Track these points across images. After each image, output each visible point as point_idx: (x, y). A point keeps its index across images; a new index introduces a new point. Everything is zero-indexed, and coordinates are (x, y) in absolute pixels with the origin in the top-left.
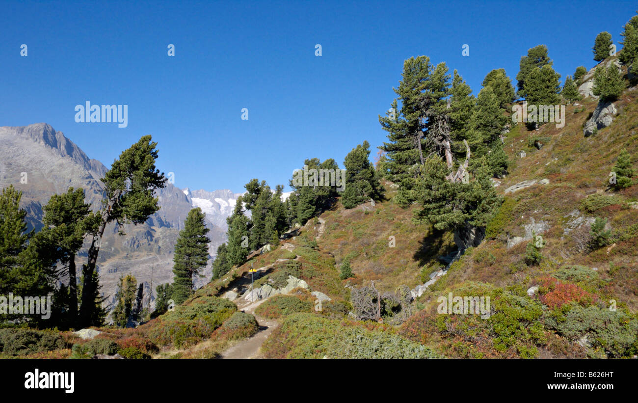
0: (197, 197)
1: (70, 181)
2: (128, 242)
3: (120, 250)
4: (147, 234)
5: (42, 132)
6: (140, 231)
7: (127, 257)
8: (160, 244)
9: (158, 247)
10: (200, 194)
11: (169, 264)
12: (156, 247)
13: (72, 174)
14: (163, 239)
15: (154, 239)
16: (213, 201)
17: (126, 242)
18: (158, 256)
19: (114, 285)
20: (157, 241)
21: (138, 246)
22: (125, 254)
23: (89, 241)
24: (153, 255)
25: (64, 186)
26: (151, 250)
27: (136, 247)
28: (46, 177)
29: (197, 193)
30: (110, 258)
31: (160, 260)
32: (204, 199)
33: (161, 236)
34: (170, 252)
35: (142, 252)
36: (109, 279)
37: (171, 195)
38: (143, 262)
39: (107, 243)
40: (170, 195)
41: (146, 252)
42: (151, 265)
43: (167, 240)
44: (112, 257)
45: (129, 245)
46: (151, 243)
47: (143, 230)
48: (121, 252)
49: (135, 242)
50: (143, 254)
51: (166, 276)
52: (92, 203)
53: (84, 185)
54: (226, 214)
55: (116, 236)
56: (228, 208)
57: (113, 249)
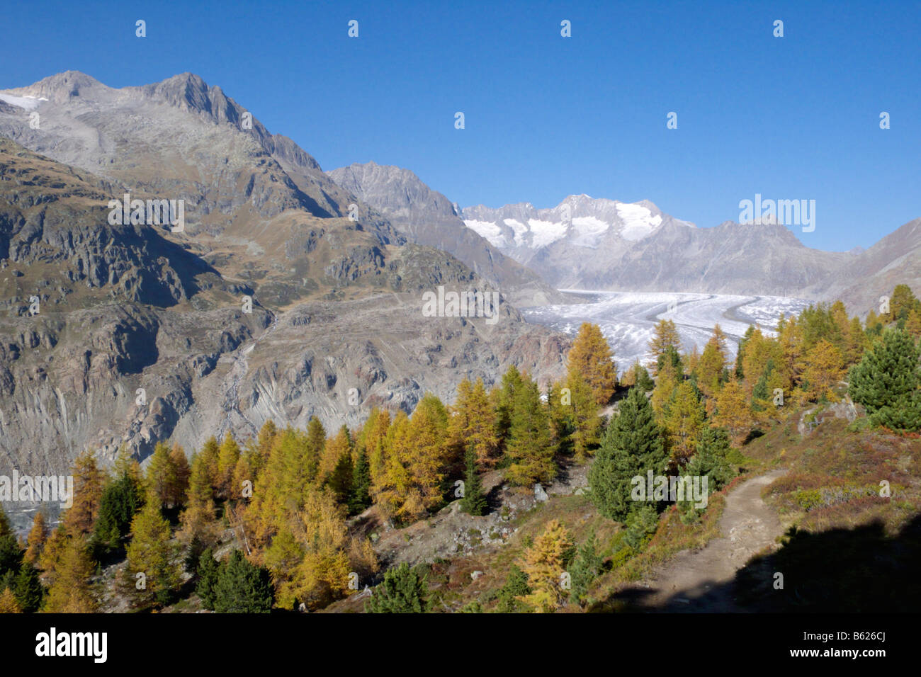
0: (472, 219)
1: (227, 161)
2: (335, 268)
3: (319, 283)
4: (373, 253)
5: (183, 88)
6: (360, 246)
7: (332, 297)
8: (401, 273)
9: (396, 277)
10: (478, 214)
11: (418, 310)
12: (392, 277)
13: (231, 148)
14: (406, 262)
15: (387, 261)
16: (501, 224)
17: (330, 267)
18: (396, 294)
19: (301, 347)
20: (393, 267)
21: (355, 276)
22: (329, 290)
23: (258, 267)
24: (386, 291)
25: (216, 171)
26: (382, 283)
27: (351, 278)
28: (184, 158)
29: (472, 212)
30: (298, 298)
31: (401, 303)
32: (485, 221)
33: (403, 259)
34: (421, 287)
35: (364, 286)
36: (292, 336)
37: (425, 205)
38: (366, 306)
39: (293, 270)
40: (423, 205)
41: (372, 287)
42: (382, 311)
43: (415, 265)
44: (302, 297)
45: (338, 274)
46: (383, 270)
47: (367, 244)
48: (321, 286)
49: (348, 268)
50: (367, 290)
51: (412, 333)
52: (267, 198)
53: (253, 167)
54: (524, 247)
55: (311, 257)
56: (528, 235)
57: (305, 281)
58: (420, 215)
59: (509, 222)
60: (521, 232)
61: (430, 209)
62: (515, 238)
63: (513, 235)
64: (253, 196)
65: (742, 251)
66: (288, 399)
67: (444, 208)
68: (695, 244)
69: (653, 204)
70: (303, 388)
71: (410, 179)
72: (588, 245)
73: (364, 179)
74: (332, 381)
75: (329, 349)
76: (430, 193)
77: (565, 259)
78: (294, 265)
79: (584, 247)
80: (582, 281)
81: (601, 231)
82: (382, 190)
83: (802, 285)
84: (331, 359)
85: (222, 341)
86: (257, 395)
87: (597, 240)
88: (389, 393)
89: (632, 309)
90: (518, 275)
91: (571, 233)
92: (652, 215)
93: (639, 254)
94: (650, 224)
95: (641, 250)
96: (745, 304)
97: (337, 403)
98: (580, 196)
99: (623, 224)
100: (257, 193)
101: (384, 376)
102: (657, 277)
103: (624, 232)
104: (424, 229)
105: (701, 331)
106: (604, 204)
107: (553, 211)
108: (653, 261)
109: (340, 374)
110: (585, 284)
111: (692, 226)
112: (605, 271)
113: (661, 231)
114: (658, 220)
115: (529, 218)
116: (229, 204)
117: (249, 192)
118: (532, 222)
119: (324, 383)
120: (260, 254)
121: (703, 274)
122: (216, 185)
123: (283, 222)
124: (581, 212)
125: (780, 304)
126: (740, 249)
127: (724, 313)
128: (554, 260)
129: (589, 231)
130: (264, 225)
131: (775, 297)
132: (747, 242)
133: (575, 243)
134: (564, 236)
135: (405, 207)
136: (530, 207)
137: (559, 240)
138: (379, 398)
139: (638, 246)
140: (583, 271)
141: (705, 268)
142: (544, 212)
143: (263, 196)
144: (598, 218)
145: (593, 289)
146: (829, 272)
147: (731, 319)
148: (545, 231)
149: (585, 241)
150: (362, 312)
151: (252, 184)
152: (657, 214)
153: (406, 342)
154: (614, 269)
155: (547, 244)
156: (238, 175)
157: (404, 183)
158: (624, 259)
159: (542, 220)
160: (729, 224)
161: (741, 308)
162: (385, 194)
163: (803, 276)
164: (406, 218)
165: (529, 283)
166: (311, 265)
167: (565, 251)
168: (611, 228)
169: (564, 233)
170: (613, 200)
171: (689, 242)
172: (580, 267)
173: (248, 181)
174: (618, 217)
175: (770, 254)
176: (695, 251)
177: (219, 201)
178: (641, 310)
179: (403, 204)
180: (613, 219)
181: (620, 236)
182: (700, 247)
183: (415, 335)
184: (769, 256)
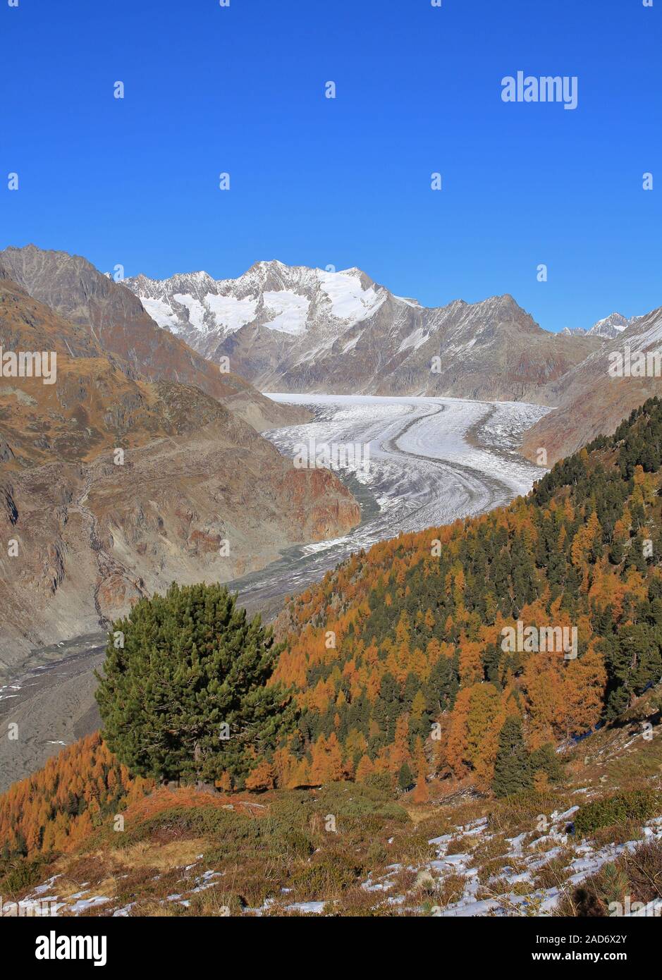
2: (113, 416)
3: (102, 431)
7: (119, 444)
9: (165, 421)
10: (139, 287)
11: (194, 451)
12: (162, 421)
16: (170, 301)
17: (109, 415)
18: (171, 438)
22: (113, 438)
23: (40, 419)
24: (163, 436)
26: (156, 428)
30: (90, 447)
31: (178, 446)
35: (142, 432)
37: (107, 302)
38: (151, 452)
39: (74, 420)
41: (149, 432)
44: (93, 447)
45: (116, 422)
46: (151, 414)
48: (105, 435)
49: (124, 415)
50: (145, 436)
51: (202, 475)
56: (208, 317)
57: (89, 430)
58: (102, 314)
59: (178, 298)
60: (198, 312)
61: (114, 306)
62: (192, 321)
63: (189, 316)
65: (473, 341)
66: (134, 539)
67: (130, 304)
69: (364, 273)
70: (143, 529)
71: (85, 268)
72: (286, 330)
74: (160, 522)
76: (111, 287)
77: (259, 348)
78: (73, 415)
79: (281, 334)
80: (285, 378)
82: (51, 284)
83: (542, 381)
91: (262, 315)
92: (364, 288)
93: (352, 343)
95: (354, 336)
97: (169, 539)
98: (270, 263)
99: (328, 301)
102: (376, 371)
104: (110, 332)
106: (304, 275)
107: (237, 282)
108: (370, 350)
109: (164, 516)
110: (289, 382)
111: (413, 305)
112: (312, 363)
113: (378, 313)
114: (371, 295)
115: (206, 294)
118: (209, 298)
119: (156, 524)
120: (33, 404)
124: (273, 285)
126: (472, 338)
128: (246, 350)
132: (480, 330)
133: (270, 326)
134: (253, 318)
135: (83, 305)
136: (206, 277)
137: (248, 325)
139: (350, 334)
140: (284, 364)
142: (224, 283)
144: (296, 292)
150: (151, 458)
152: (369, 286)
153: (201, 485)
154: (323, 361)
155: (235, 329)
157: (77, 274)
158: (334, 349)
159: (224, 295)
160: (460, 305)
162: (57, 289)
163: (543, 369)
164: (86, 318)
165: (240, 394)
166: (89, 414)
167: (259, 338)
168: (313, 307)
169: (254, 314)
170: (314, 268)
171: (412, 327)
172: (279, 358)
174: (322, 291)
176: (419, 339)
179: (80, 301)
180: (315, 293)
181: (325, 317)
182: (425, 334)
183: (204, 477)
184: (505, 346)
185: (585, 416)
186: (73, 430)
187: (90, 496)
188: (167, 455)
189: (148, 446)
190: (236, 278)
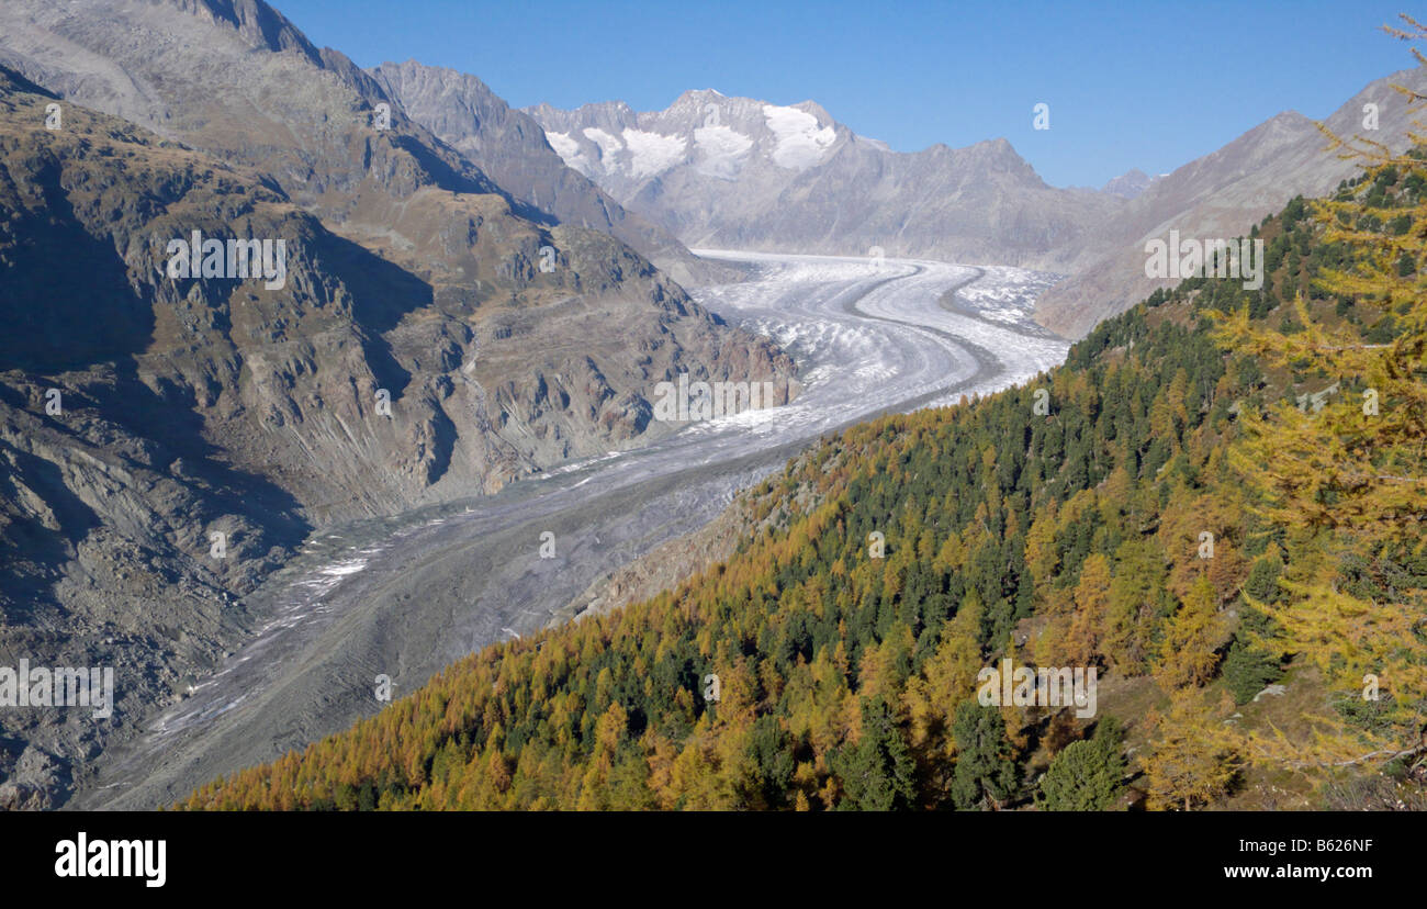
1: (326, 118)
2: (509, 266)
3: (494, 285)
4: (540, 245)
6: (527, 238)
7: (514, 302)
8: (576, 268)
9: (573, 275)
11: (609, 314)
12: (568, 275)
13: (325, 98)
14: (578, 254)
15: (559, 255)
17: (504, 265)
18: (580, 296)
20: (566, 261)
21: (531, 276)
22: (509, 295)
24: (569, 293)
25: (315, 133)
26: (560, 283)
27: (526, 277)
28: (260, 110)
30: (478, 305)
31: (589, 307)
32: (552, 130)
34: (604, 287)
35: (545, 289)
36: (504, 352)
37: (503, 132)
38: (555, 312)
39: (460, 270)
40: (500, 133)
41: (552, 289)
43: (590, 258)
45: (512, 274)
46: (557, 266)
47: (531, 233)
48: (498, 290)
49: (522, 266)
50: (547, 292)
51: (617, 343)
52: (393, 172)
53: (362, 127)
54: (619, 174)
55: (475, 251)
56: (624, 155)
57: (479, 283)
58: (498, 147)
59: (591, 133)
60: (612, 150)
61: (511, 138)
62: (604, 160)
63: (601, 156)
64: (374, 168)
65: (959, 193)
66: (532, 419)
67: (533, 136)
68: (889, 178)
69: (821, 108)
70: (542, 406)
71: (477, 90)
72: (721, 175)
73: (403, 88)
74: (566, 400)
75: (553, 366)
76: (508, 114)
77: (688, 197)
78: (459, 264)
79: (715, 179)
80: (718, 235)
81: (740, 151)
82: (435, 108)
83: (1043, 248)
84: (559, 377)
85: (444, 361)
86: (505, 416)
87: (735, 166)
88: (623, 410)
89: (818, 293)
90: (645, 238)
91: (693, 155)
92: (820, 127)
93: (803, 193)
94: (818, 141)
95: (806, 185)
96: (965, 284)
97: (576, 421)
98: (704, 93)
99: (775, 140)
100: (379, 165)
101: (613, 393)
102: (833, 230)
103: (778, 155)
104: (505, 169)
105: (918, 331)
106: (743, 107)
107: (663, 116)
108: (826, 204)
109: (570, 391)
110: (723, 239)
111: (882, 149)
112: (753, 219)
113: (837, 158)
114: (829, 135)
115: (624, 127)
116: (345, 179)
117: (367, 164)
118: (628, 134)
119: (560, 400)
120: (410, 248)
121: (901, 225)
122: (322, 152)
123: (423, 204)
125: (1012, 284)
126: (955, 190)
127: (940, 299)
128: (671, 200)
129: (723, 150)
130: (399, 208)
131: (1004, 268)
132: (966, 180)
133: (700, 170)
134: (682, 158)
135: (474, 134)
136: (623, 108)
137: (676, 166)
138: (615, 415)
139: (802, 180)
140: (717, 217)
141: (904, 217)
142: (647, 117)
143: (388, 170)
144: (735, 129)
145: (737, 247)
146: (1081, 228)
147: (949, 310)
148: (652, 149)
149: (717, 168)
150: (555, 320)
151: (369, 154)
152: (827, 125)
153: (616, 355)
154: (767, 216)
155: (655, 171)
156: (348, 139)
157: (468, 96)
158: (781, 200)
159: (645, 131)
160: (940, 149)
161: (961, 291)
162: (441, 114)
163: (1044, 233)
164: (477, 152)
165: (664, 250)
166: (480, 263)
167: (688, 184)
168: (756, 148)
169: (681, 154)
170: (759, 99)
171: (880, 175)
172: (711, 211)
173: (364, 149)
174: (767, 129)
175: (998, 202)
176: (889, 190)
177: (332, 175)
178: (831, 293)
179: (470, 129)
180: (760, 131)
181: (771, 161)
182: (896, 185)
183: (621, 346)
184: (998, 203)
185: (1101, 290)
186: (459, 282)
187: (477, 363)
188: (575, 318)
189: (551, 306)
190: (662, 110)
